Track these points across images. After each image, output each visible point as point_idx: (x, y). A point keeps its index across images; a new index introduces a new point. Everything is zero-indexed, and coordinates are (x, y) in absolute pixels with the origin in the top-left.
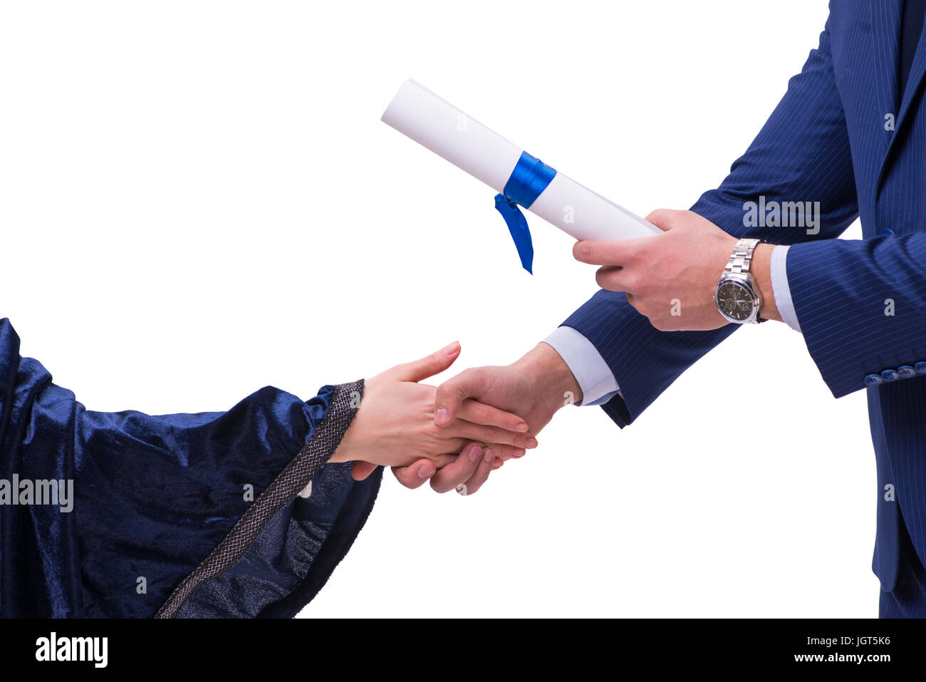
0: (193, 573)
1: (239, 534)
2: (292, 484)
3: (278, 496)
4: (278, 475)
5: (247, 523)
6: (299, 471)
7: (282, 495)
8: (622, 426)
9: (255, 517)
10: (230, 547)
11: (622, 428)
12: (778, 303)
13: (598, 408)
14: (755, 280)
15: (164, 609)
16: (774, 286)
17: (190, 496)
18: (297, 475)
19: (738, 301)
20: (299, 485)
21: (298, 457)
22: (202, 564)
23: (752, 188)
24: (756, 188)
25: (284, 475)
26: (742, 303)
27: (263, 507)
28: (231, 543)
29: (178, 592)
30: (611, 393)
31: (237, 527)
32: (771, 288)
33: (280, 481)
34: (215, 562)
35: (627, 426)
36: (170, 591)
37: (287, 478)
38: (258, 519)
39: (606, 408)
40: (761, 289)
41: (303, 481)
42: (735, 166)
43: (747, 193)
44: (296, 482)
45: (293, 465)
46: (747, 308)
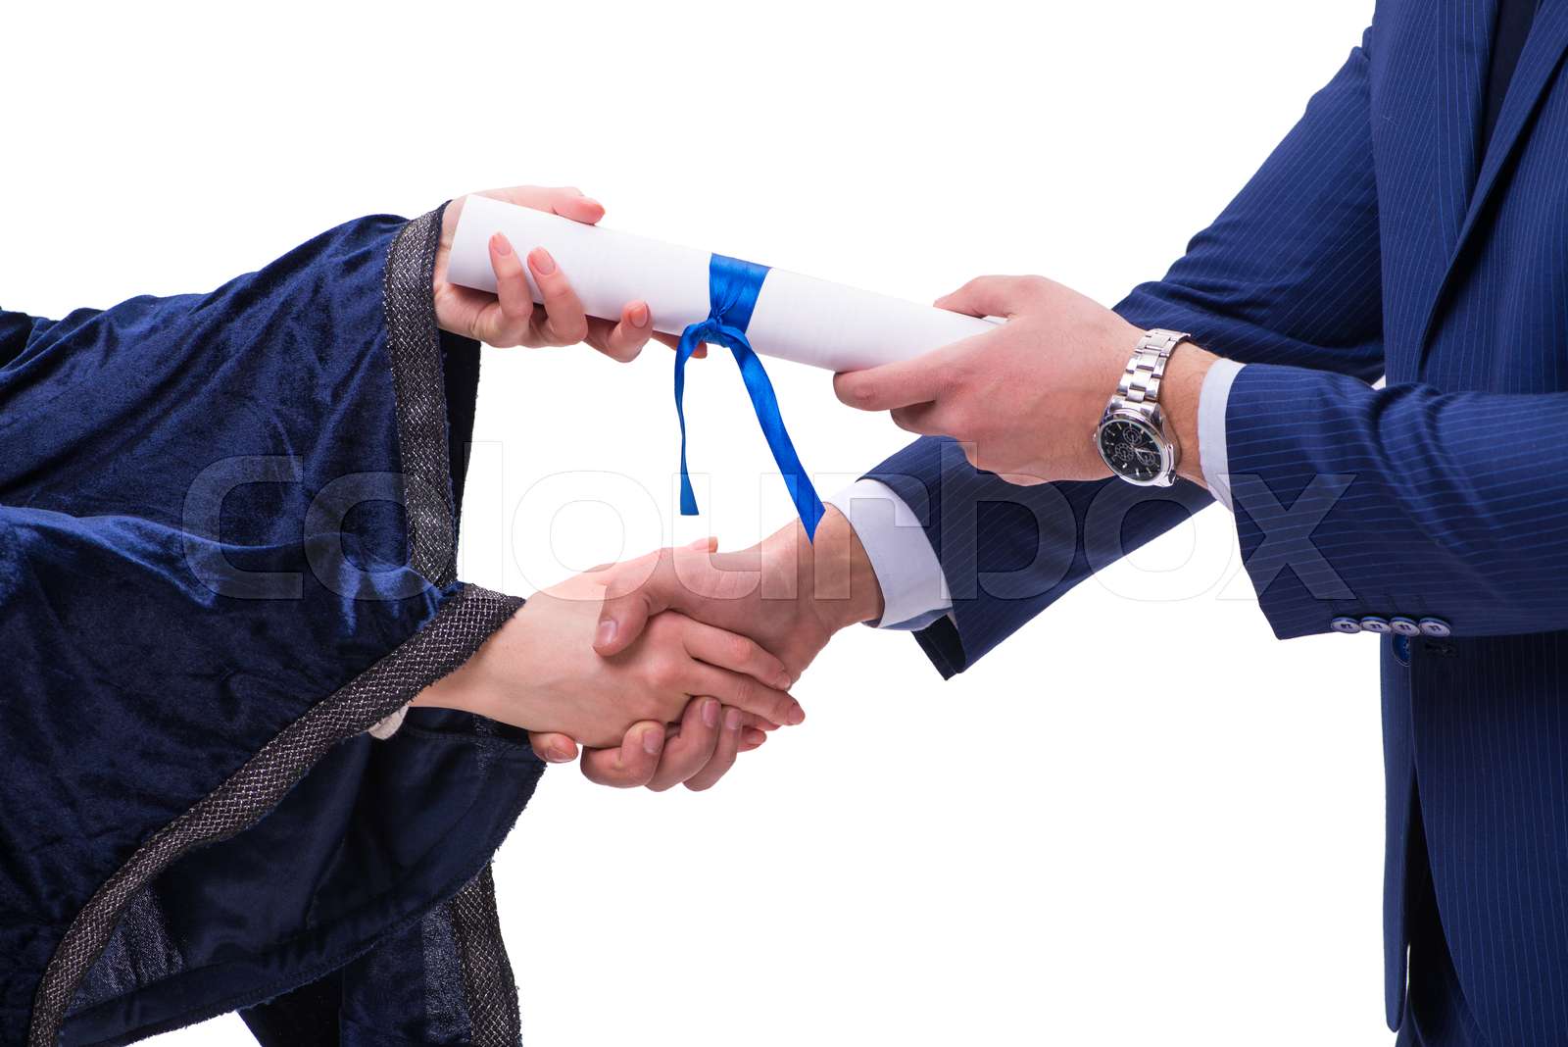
0: (174, 824)
1: (267, 766)
2: (378, 698)
3: (348, 714)
4: (358, 675)
5: (283, 750)
6: (394, 677)
7: (354, 714)
8: (947, 675)
9: (299, 741)
10: (248, 789)
11: (946, 677)
12: (1203, 462)
13: (907, 637)
14: (1168, 416)
15: (116, 882)
16: (1201, 432)
17: (195, 676)
18: (390, 685)
19: (1137, 450)
20: (389, 704)
21: (400, 651)
22: (192, 810)
23: (1233, 290)
24: (1243, 291)
25: (368, 679)
26: (1143, 454)
27: (316, 726)
28: (250, 782)
29: (142, 856)
30: (934, 612)
31: (265, 753)
32: (1196, 433)
33: (358, 686)
34: (215, 812)
35: (957, 675)
36: (131, 850)
37: (372, 685)
38: (303, 746)
39: (923, 638)
40: (1178, 433)
41: (398, 696)
42: (1196, 242)
43: (1227, 298)
44: (385, 697)
45: (387, 664)
46: (1153, 462)
